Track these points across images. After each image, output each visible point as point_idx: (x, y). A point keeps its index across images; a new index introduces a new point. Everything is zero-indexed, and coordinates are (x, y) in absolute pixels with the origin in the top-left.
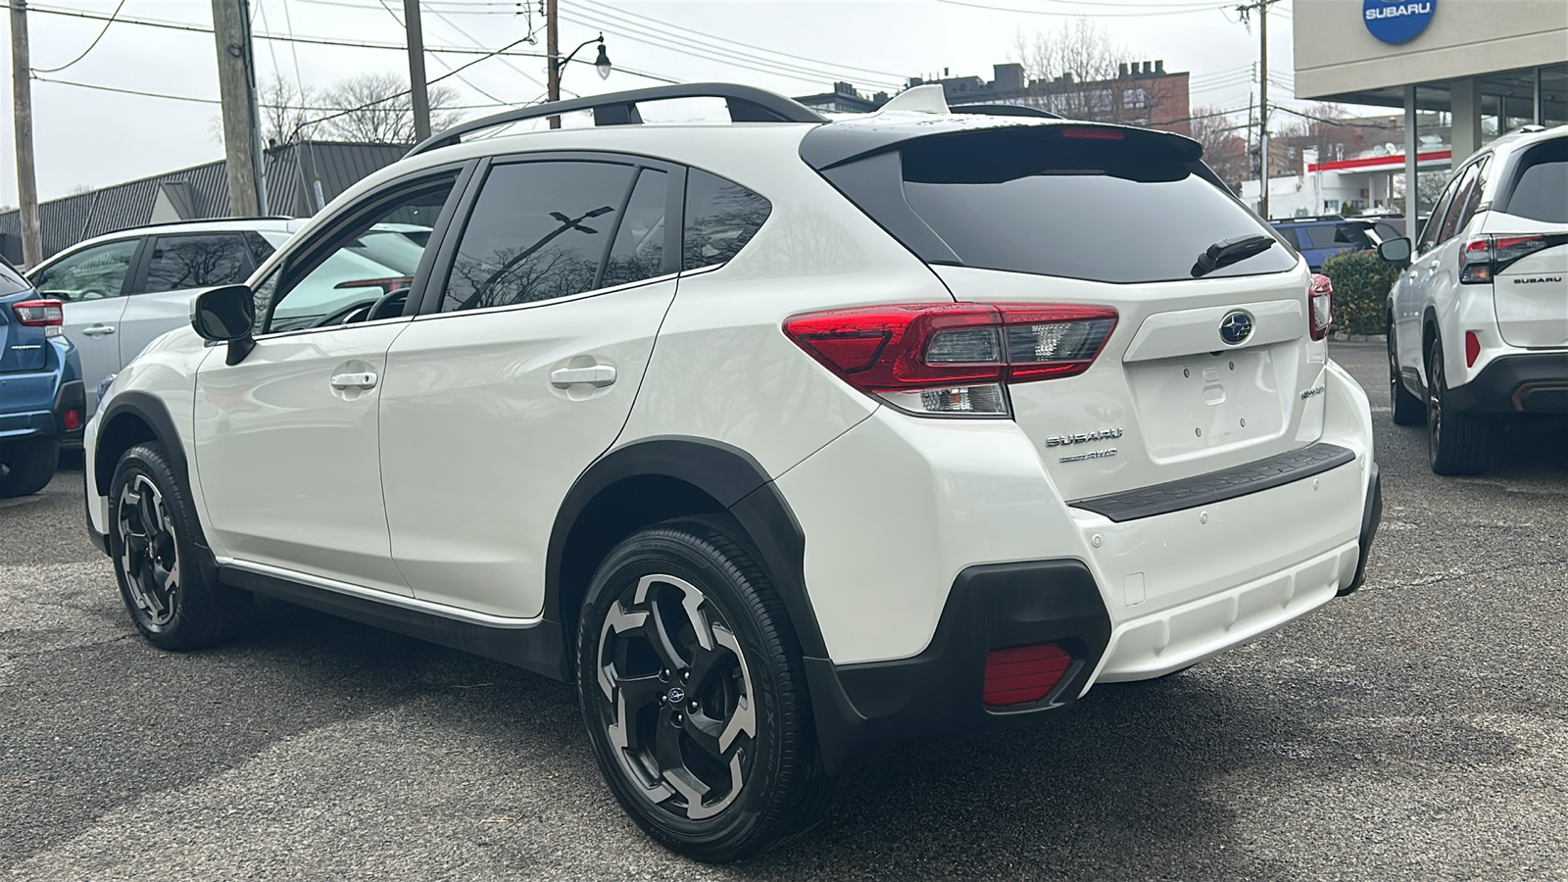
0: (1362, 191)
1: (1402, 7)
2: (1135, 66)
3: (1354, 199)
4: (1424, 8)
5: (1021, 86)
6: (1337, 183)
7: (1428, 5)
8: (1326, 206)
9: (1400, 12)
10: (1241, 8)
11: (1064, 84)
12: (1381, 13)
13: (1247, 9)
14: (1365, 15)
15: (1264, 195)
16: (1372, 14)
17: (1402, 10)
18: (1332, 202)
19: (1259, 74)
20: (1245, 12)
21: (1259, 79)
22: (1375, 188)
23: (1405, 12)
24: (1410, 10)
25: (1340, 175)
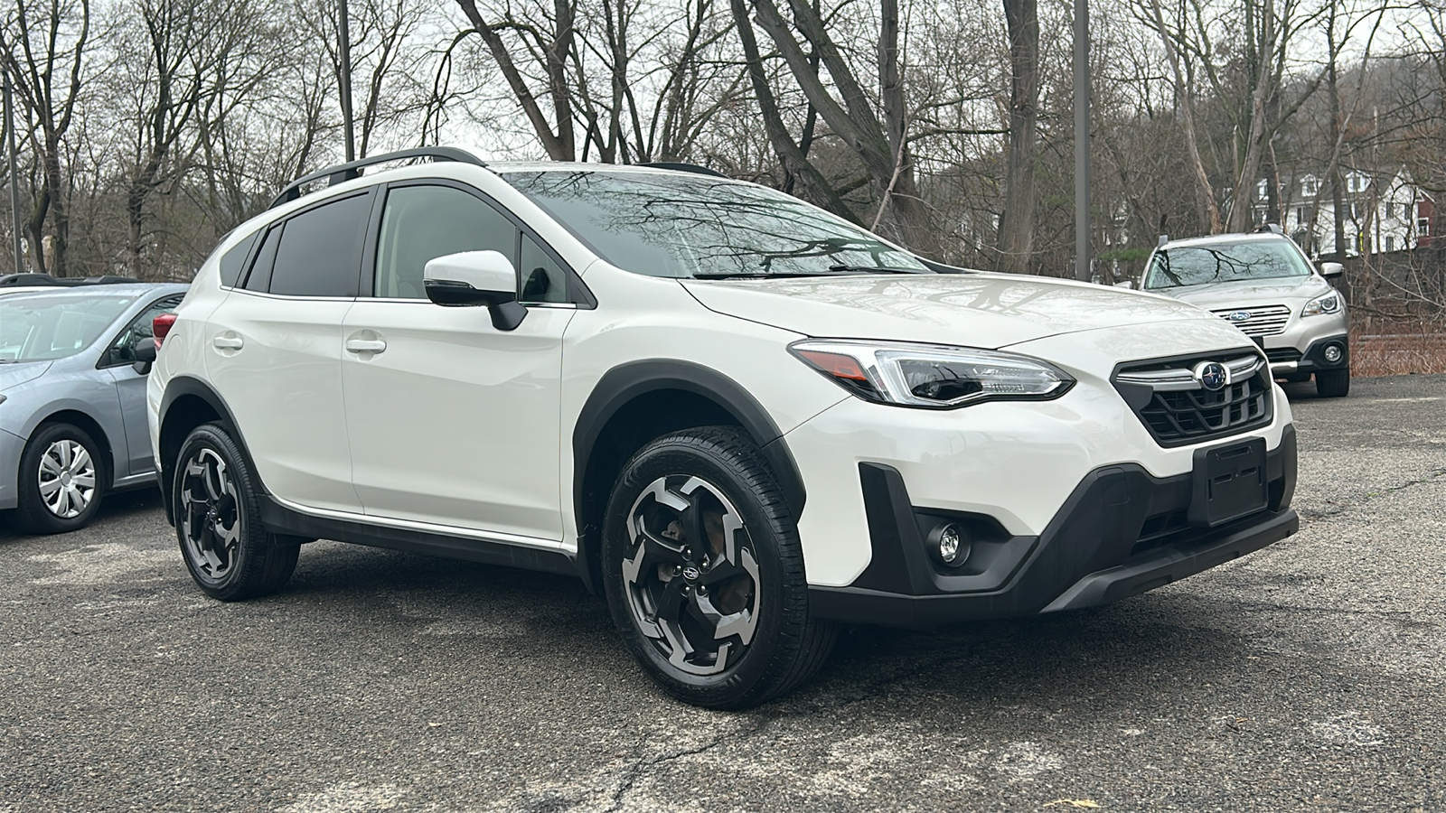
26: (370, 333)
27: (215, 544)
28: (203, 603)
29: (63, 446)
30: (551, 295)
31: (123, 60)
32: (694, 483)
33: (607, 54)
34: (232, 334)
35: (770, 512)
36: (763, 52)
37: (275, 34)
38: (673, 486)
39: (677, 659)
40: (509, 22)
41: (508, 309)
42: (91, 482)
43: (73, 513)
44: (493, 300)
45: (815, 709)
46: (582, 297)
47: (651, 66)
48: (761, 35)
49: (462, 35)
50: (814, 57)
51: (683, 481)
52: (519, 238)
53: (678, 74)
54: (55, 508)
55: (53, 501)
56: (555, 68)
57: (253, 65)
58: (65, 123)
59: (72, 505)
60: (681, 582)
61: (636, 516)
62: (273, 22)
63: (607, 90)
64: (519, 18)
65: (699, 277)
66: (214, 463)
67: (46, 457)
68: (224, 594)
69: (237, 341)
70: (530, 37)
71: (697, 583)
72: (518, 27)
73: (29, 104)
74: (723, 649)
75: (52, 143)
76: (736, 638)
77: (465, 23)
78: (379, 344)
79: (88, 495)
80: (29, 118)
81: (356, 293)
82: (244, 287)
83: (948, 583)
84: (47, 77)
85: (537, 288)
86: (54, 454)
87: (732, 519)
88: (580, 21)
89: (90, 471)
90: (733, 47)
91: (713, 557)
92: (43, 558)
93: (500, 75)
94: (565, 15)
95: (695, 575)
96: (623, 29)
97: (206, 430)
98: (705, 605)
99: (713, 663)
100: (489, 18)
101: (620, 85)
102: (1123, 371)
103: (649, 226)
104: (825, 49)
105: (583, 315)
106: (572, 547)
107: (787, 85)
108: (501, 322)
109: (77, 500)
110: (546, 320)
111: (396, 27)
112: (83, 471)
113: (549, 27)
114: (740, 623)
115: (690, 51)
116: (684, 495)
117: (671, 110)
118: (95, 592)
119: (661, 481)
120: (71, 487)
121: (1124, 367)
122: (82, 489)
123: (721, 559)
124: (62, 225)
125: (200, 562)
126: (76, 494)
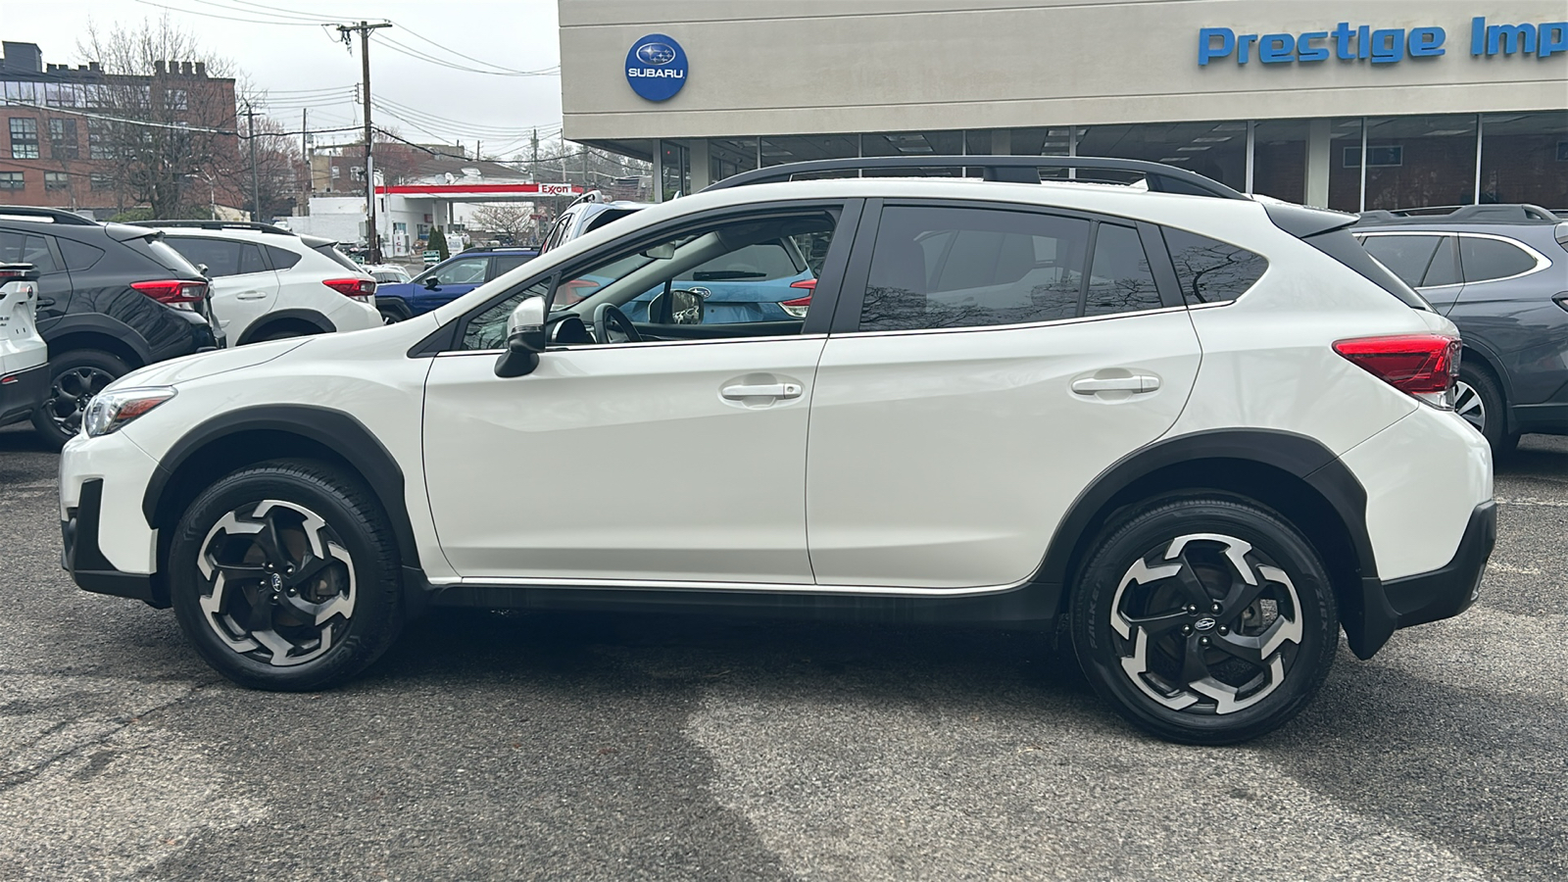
0: (426, 216)
1: (660, 71)
2: (174, 64)
3: (420, 223)
4: (678, 74)
5: (38, 70)
6: (403, 207)
7: (681, 72)
8: (395, 229)
9: (658, 74)
10: (342, 29)
11: (90, 74)
12: (642, 73)
13: (348, 31)
14: (627, 72)
15: (371, 215)
16: (635, 72)
17: (660, 73)
18: (399, 224)
19: (362, 95)
20: (346, 33)
21: (362, 101)
22: (438, 214)
23: (662, 75)
24: (666, 74)
25: (406, 199)
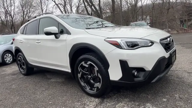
26: (38, 40)
27: (23, 68)
28: (22, 76)
29: (7, 54)
30: (64, 33)
31: (19, 10)
32: (89, 62)
33: (70, 7)
34: (21, 41)
35: (103, 68)
36: (86, 5)
37: (35, 6)
38: (86, 63)
39: (88, 89)
40: (59, 4)
41: (57, 35)
42: (12, 58)
43: (10, 62)
44: (55, 34)
45: (110, 96)
46: (69, 33)
47: (75, 7)
48: (86, 4)
49: (54, 5)
50: (92, 6)
51: (87, 62)
52: (58, 25)
53: (77, 9)
54: (7, 62)
55: (7, 61)
56: (64, 8)
57: (33, 10)
58: (13, 17)
59: (9, 61)
60: (88, 78)
61: (80, 67)
62: (35, 5)
63: (70, 10)
64: (60, 3)
65: (86, 29)
66: (21, 58)
67: (5, 56)
68: (25, 75)
69: (22, 41)
70: (62, 5)
71: (91, 78)
72: (60, 4)
73: (9, 15)
74: (96, 89)
75: (12, 19)
76: (98, 87)
77: (55, 4)
78: (40, 41)
79: (11, 60)
80: (9, 17)
81: (36, 34)
82: (23, 34)
83: (136, 79)
84: (11, 12)
85: (62, 32)
86: (6, 55)
87: (96, 69)
88: (67, 3)
89: (11, 57)
90: (83, 5)
91: (93, 74)
92: (4, 69)
93: (58, 9)
94: (65, 3)
95: (90, 77)
96: (71, 4)
97: (20, 53)
98: (92, 81)
99: (94, 90)
100: (57, 3)
101: (71, 10)
102: (161, 41)
103: (76, 22)
104: (93, 5)
105: (69, 36)
106: (70, 71)
107: (89, 9)
108: (57, 38)
109: (10, 61)
110: (63, 37)
111: (48, 5)
112: (10, 57)
113: (63, 4)
114: (98, 85)
115: (78, 6)
116: (87, 64)
117: (77, 12)
118: (9, 75)
119: (83, 62)
120: (9, 59)
121: (161, 40)
122: (11, 59)
123: (95, 75)
124: (14, 28)
125: (21, 71)
126: (10, 60)
